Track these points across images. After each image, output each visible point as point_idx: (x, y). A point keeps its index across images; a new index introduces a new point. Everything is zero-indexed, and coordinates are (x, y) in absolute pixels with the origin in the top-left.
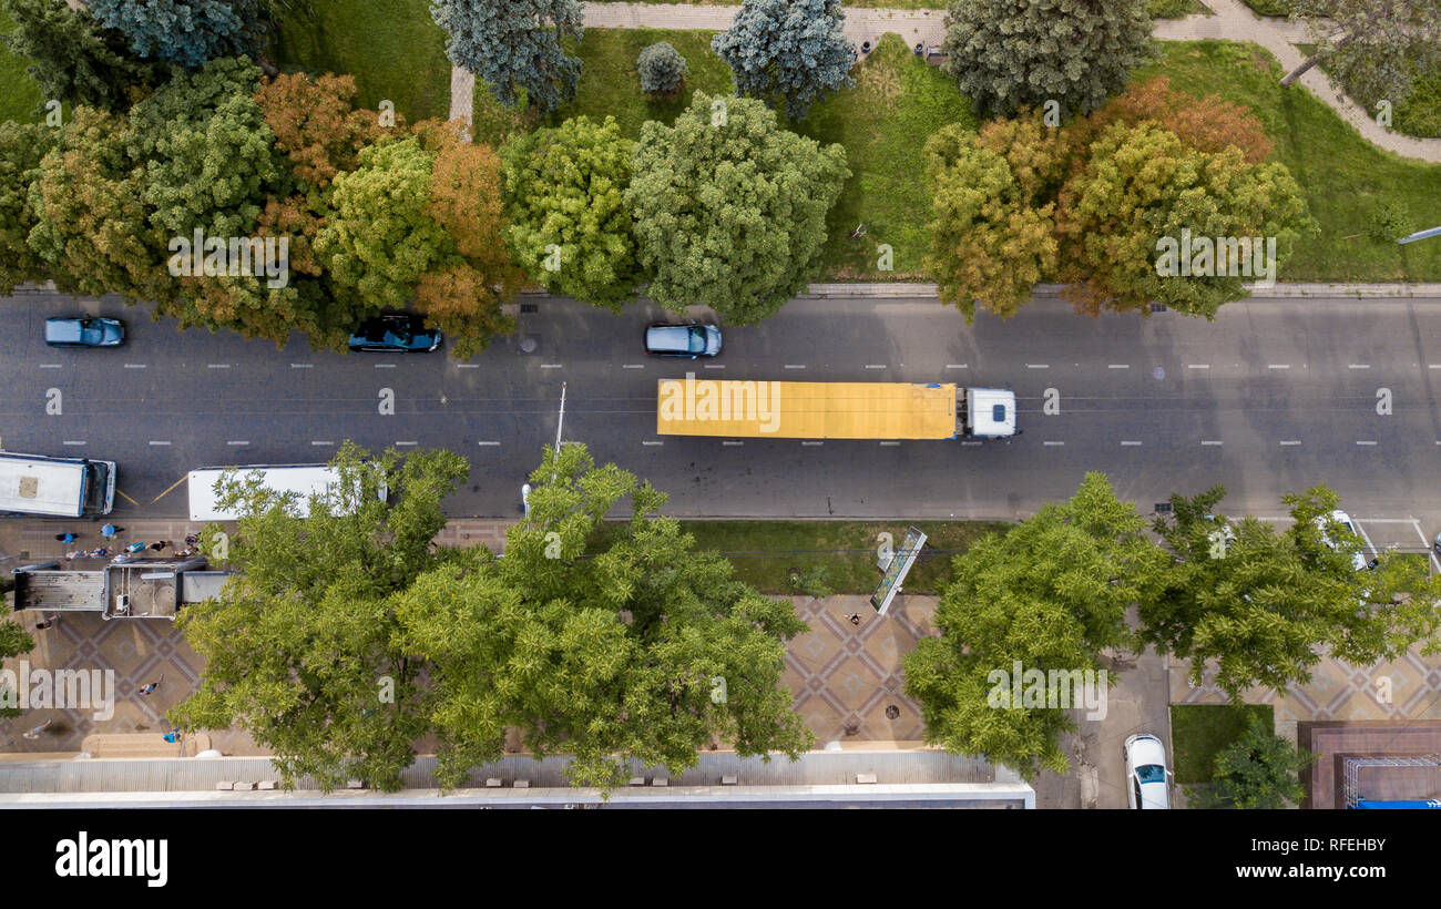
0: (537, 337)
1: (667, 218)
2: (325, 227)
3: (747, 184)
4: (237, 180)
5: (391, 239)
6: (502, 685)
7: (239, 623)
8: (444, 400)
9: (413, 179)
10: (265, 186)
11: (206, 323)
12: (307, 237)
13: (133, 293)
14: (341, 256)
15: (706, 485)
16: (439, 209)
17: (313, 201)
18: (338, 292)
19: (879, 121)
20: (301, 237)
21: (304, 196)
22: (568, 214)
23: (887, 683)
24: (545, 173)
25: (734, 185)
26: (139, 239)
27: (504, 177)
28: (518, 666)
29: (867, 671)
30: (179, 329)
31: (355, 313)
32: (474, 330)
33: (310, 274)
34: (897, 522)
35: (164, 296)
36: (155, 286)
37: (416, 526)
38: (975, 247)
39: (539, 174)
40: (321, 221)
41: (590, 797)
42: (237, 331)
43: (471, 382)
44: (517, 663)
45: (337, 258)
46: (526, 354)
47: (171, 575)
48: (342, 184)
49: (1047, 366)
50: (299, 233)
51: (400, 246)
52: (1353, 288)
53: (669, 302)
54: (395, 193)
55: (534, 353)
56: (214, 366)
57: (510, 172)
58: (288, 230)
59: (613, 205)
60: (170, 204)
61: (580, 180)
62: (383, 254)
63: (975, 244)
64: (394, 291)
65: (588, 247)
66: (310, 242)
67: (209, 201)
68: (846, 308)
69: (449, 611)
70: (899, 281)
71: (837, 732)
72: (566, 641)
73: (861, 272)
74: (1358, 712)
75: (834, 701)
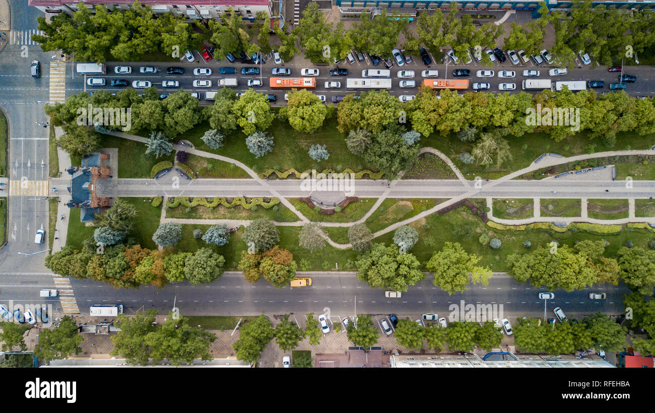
4: (121, 268)
5: (145, 277)
6: (160, 350)
12: (132, 276)
14: (137, 279)
16: (153, 273)
17: (133, 269)
33: (132, 282)
44: (163, 347)
47: (107, 326)
57: (164, 265)
58: (129, 275)
59: (182, 271)
64: (146, 283)
68: (233, 276)
69: (152, 339)
71: (229, 355)
72: (170, 344)
74: (327, 352)
75: (229, 349)
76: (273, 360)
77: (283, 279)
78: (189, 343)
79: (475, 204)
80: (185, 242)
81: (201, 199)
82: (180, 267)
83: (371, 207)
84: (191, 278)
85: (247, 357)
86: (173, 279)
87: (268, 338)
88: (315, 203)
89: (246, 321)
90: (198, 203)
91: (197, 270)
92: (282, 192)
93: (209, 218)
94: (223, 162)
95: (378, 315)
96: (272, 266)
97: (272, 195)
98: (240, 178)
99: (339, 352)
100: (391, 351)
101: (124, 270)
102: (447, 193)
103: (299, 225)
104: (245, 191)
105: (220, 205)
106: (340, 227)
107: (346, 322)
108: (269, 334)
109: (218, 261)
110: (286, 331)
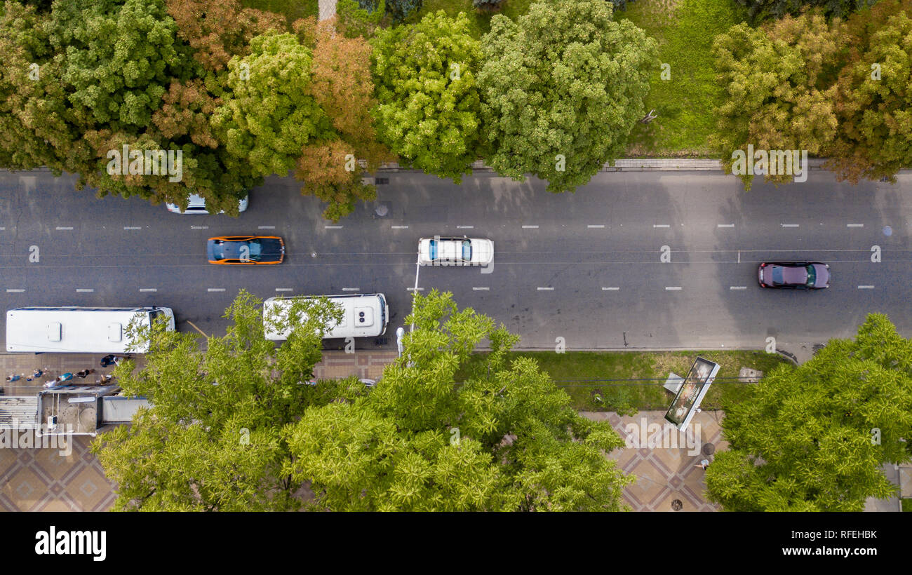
0: (389, 205)
1: (519, 94)
2: (221, 105)
3: (593, 62)
4: (145, 62)
5: (278, 116)
7: (146, 451)
8: (314, 255)
9: (299, 61)
10: (169, 71)
11: (119, 190)
12: (205, 114)
13: (59, 165)
14: (234, 130)
15: (524, 322)
16: (320, 88)
17: (210, 83)
18: (230, 164)
20: (201, 114)
21: (203, 80)
22: (430, 94)
23: (672, 481)
24: (408, 60)
25: (582, 63)
26: (60, 116)
27: (374, 62)
28: (400, 493)
29: (656, 471)
30: (98, 196)
31: (244, 182)
32: (343, 197)
33: (208, 147)
34: (679, 352)
35: (85, 168)
36: (76, 158)
37: (302, 364)
38: (766, 123)
39: (403, 60)
40: (217, 101)
42: (146, 198)
43: (336, 240)
45: (231, 132)
46: (380, 217)
47: (92, 399)
48: (236, 65)
49: (798, 226)
50: (197, 111)
51: (285, 121)
53: (510, 170)
54: (283, 73)
55: (387, 216)
56: (129, 228)
57: (380, 58)
58: (189, 108)
59: (468, 86)
60: (86, 84)
61: (440, 65)
62: (271, 129)
63: (766, 121)
64: (279, 161)
65: (445, 123)
66: (208, 119)
67: (121, 81)
68: (637, 178)
69: (339, 445)
70: (679, 157)
73: (650, 149)
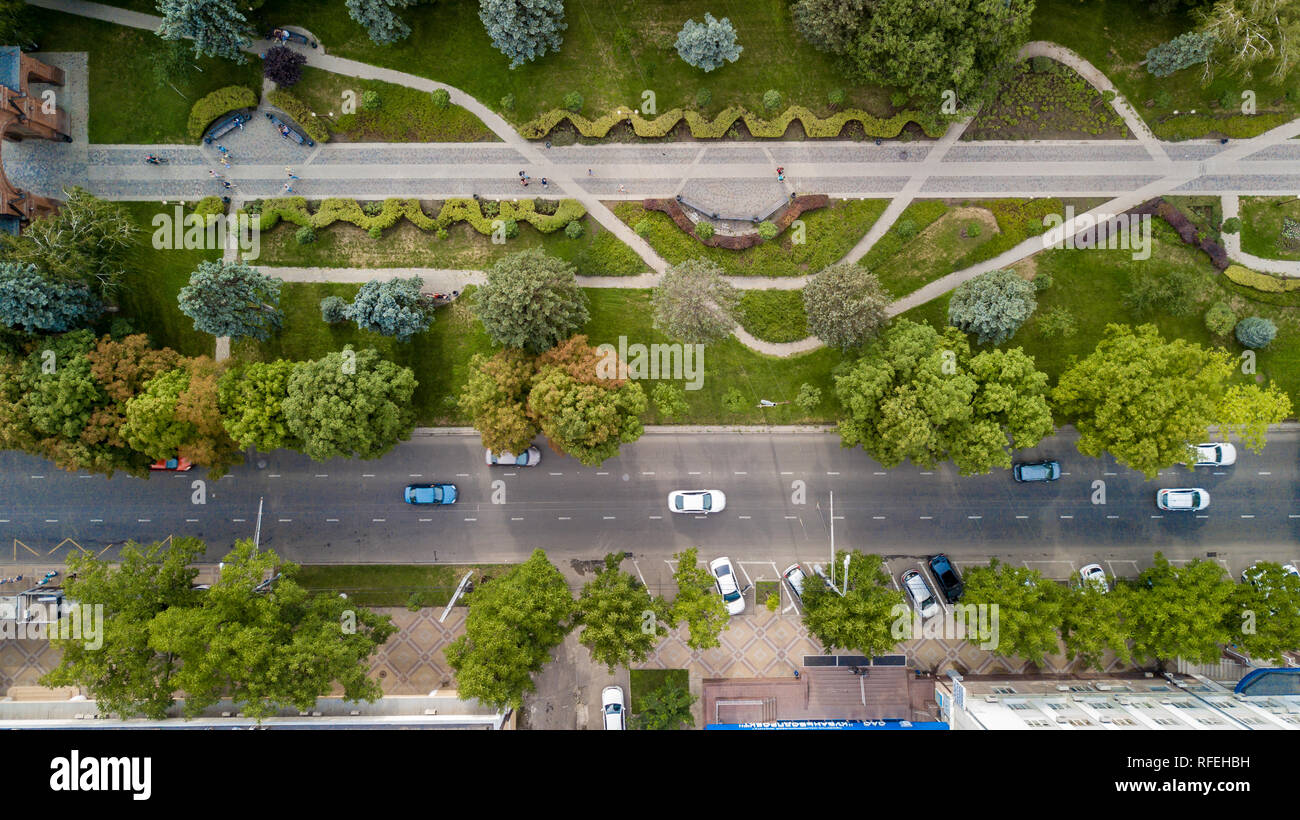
0: (267, 459)
2: (124, 424)
4: (76, 403)
5: (159, 431)
6: (203, 666)
8: (214, 495)
9: (167, 403)
10: (92, 405)
12: (115, 428)
14: (133, 439)
15: (364, 544)
16: (182, 417)
18: (134, 455)
19: (463, 335)
20: (112, 429)
27: (219, 396)
33: (118, 447)
40: (124, 419)
41: (251, 724)
44: (211, 656)
45: (131, 439)
46: (261, 469)
47: (54, 599)
49: (561, 474)
50: (110, 427)
51: (164, 434)
52: (736, 428)
54: (157, 411)
55: (265, 468)
57: (222, 394)
58: (105, 426)
59: (276, 411)
60: (41, 416)
62: (155, 438)
65: (264, 432)
66: (117, 432)
67: (62, 414)
68: (447, 441)
71: (437, 685)
72: (235, 644)
73: (454, 421)
74: (739, 673)
75: (436, 667)
76: (573, 698)
77: (603, 433)
78: (297, 641)
79: (1189, 213)
80: (299, 337)
81: (345, 204)
82: (270, 399)
83: (866, 228)
84: (307, 430)
85: (492, 688)
86: (249, 438)
87: (556, 629)
88: (694, 217)
89: (487, 576)
90: (333, 216)
91: (323, 400)
92: (592, 183)
93: (370, 265)
94: (411, 90)
95: (893, 557)
96: (568, 389)
97: (563, 192)
98: (461, 139)
99: (776, 673)
100: (934, 670)
101: (90, 410)
102: (1101, 181)
103: (647, 287)
104: (479, 181)
105: (401, 221)
106: (773, 291)
107: (796, 578)
108: (558, 612)
109: (395, 382)
110: (616, 601)
